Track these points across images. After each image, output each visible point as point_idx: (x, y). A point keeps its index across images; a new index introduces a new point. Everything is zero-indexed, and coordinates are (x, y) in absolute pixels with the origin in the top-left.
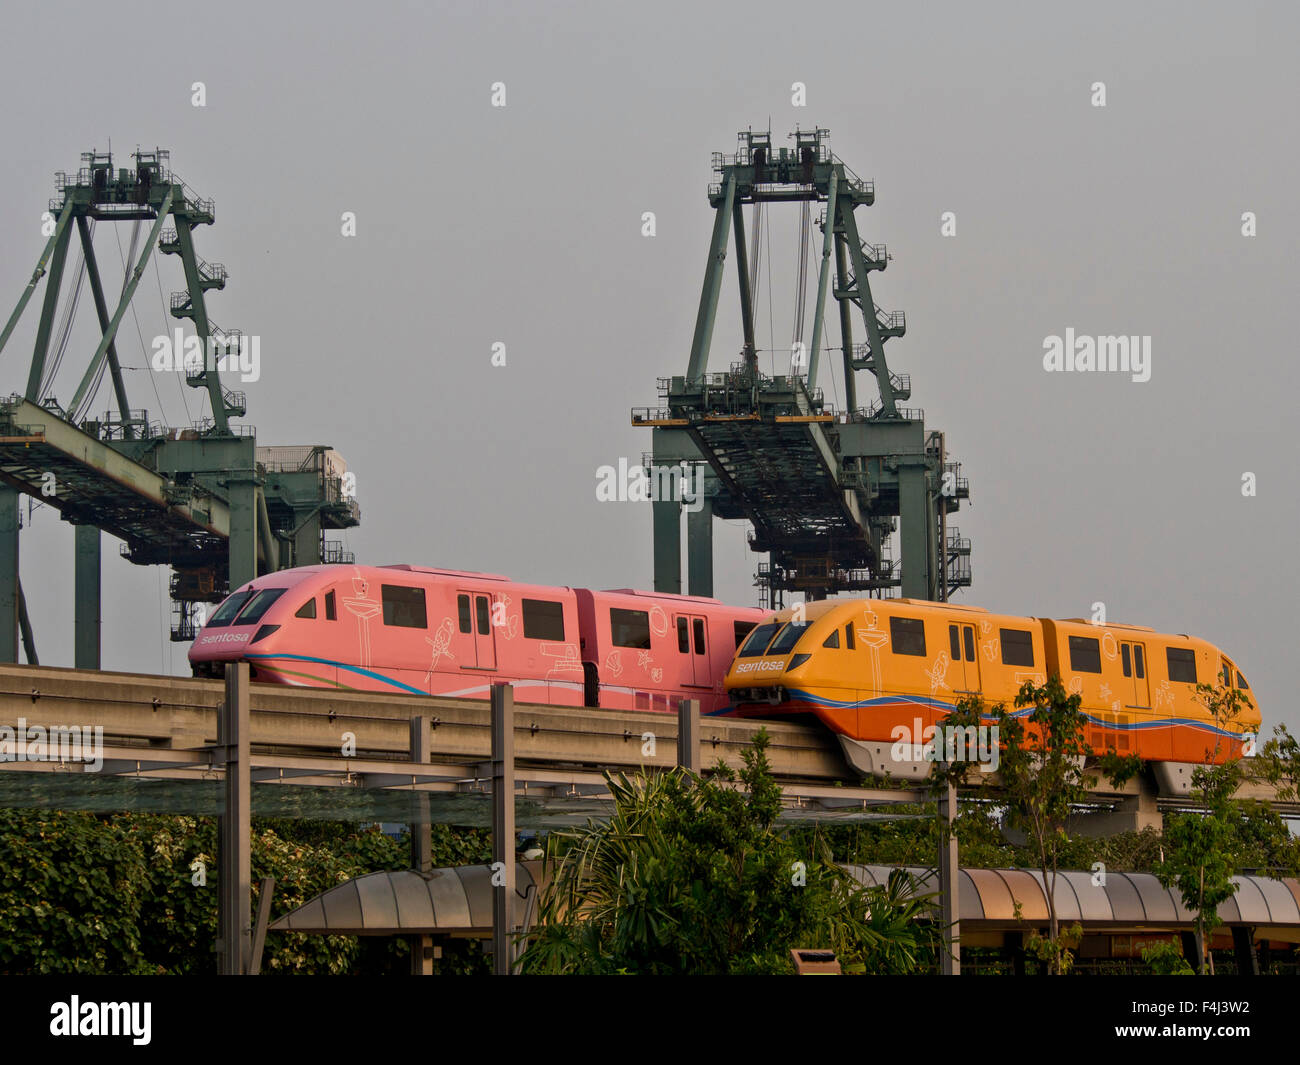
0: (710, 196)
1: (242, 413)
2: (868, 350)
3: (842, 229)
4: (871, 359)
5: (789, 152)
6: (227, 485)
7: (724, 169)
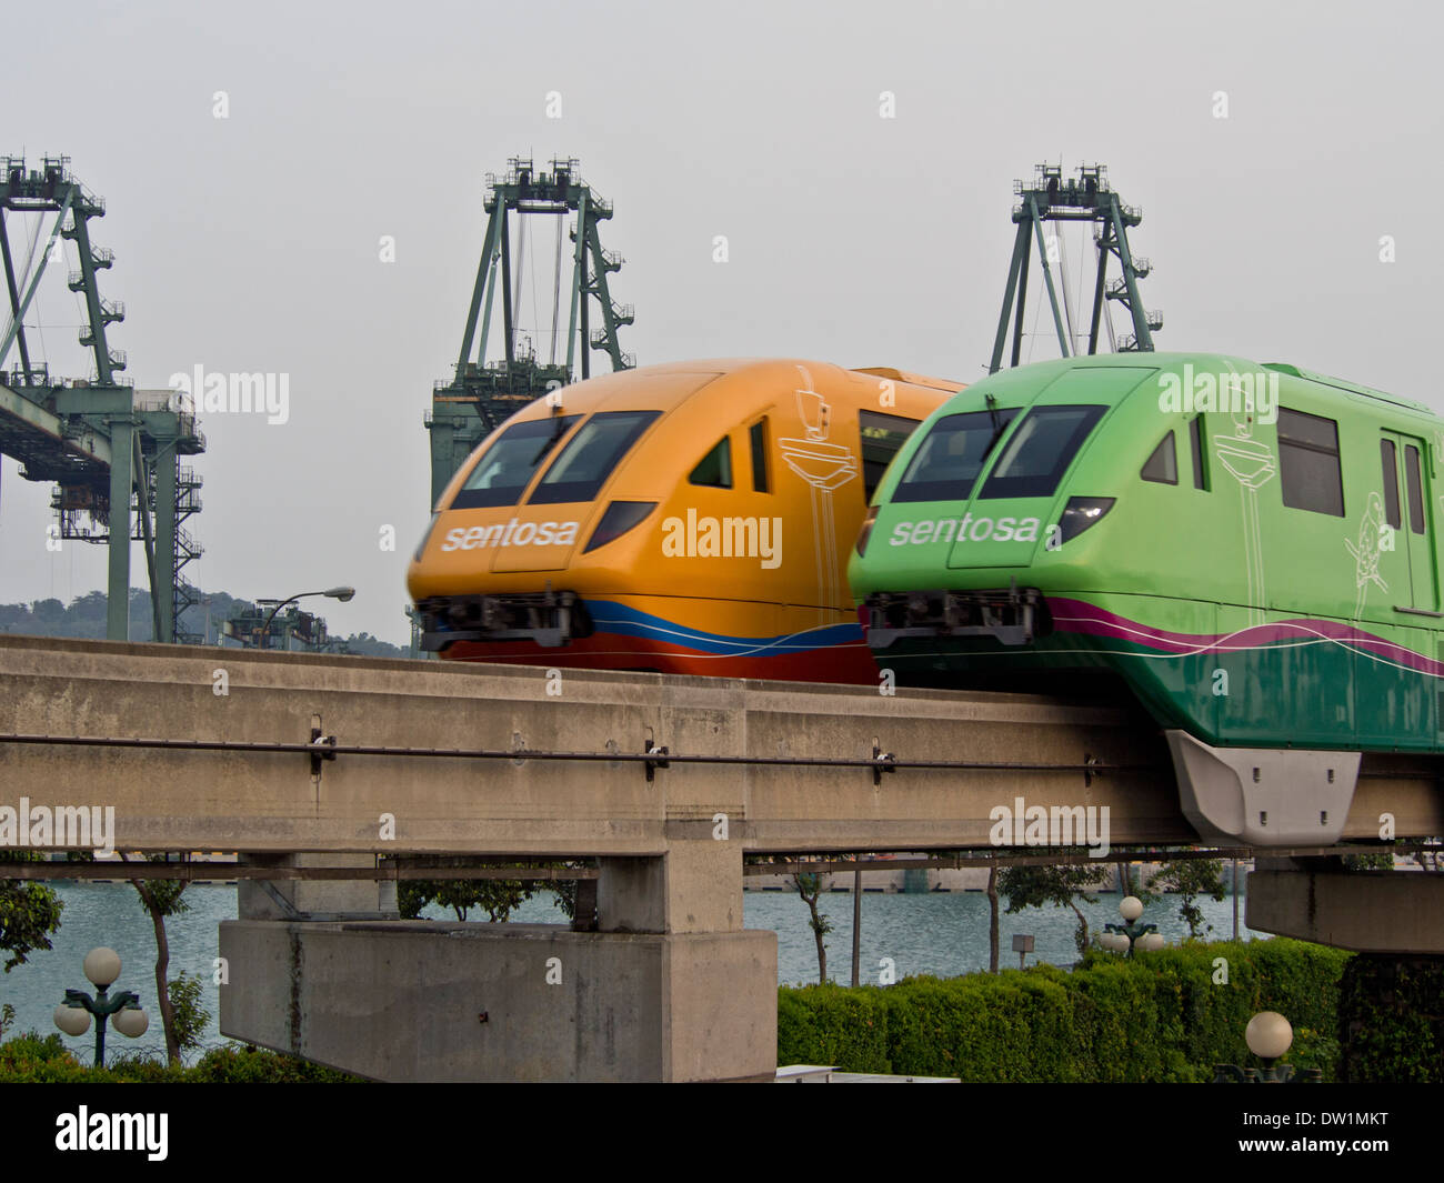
0: (485, 204)
1: (122, 367)
2: (605, 334)
3: (587, 239)
4: (606, 341)
5: (547, 176)
6: (110, 425)
7: (495, 187)
